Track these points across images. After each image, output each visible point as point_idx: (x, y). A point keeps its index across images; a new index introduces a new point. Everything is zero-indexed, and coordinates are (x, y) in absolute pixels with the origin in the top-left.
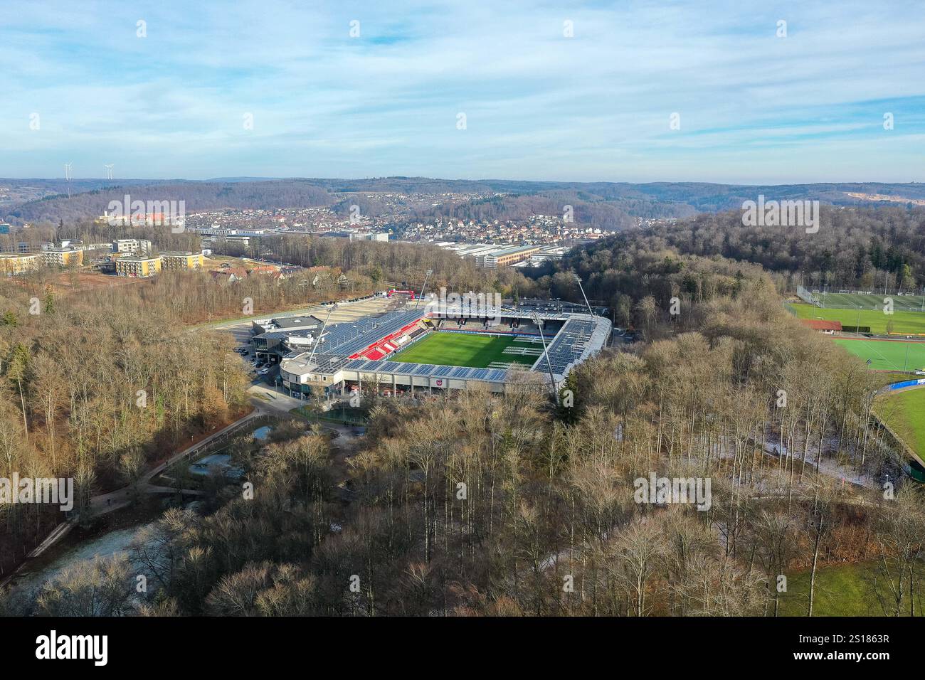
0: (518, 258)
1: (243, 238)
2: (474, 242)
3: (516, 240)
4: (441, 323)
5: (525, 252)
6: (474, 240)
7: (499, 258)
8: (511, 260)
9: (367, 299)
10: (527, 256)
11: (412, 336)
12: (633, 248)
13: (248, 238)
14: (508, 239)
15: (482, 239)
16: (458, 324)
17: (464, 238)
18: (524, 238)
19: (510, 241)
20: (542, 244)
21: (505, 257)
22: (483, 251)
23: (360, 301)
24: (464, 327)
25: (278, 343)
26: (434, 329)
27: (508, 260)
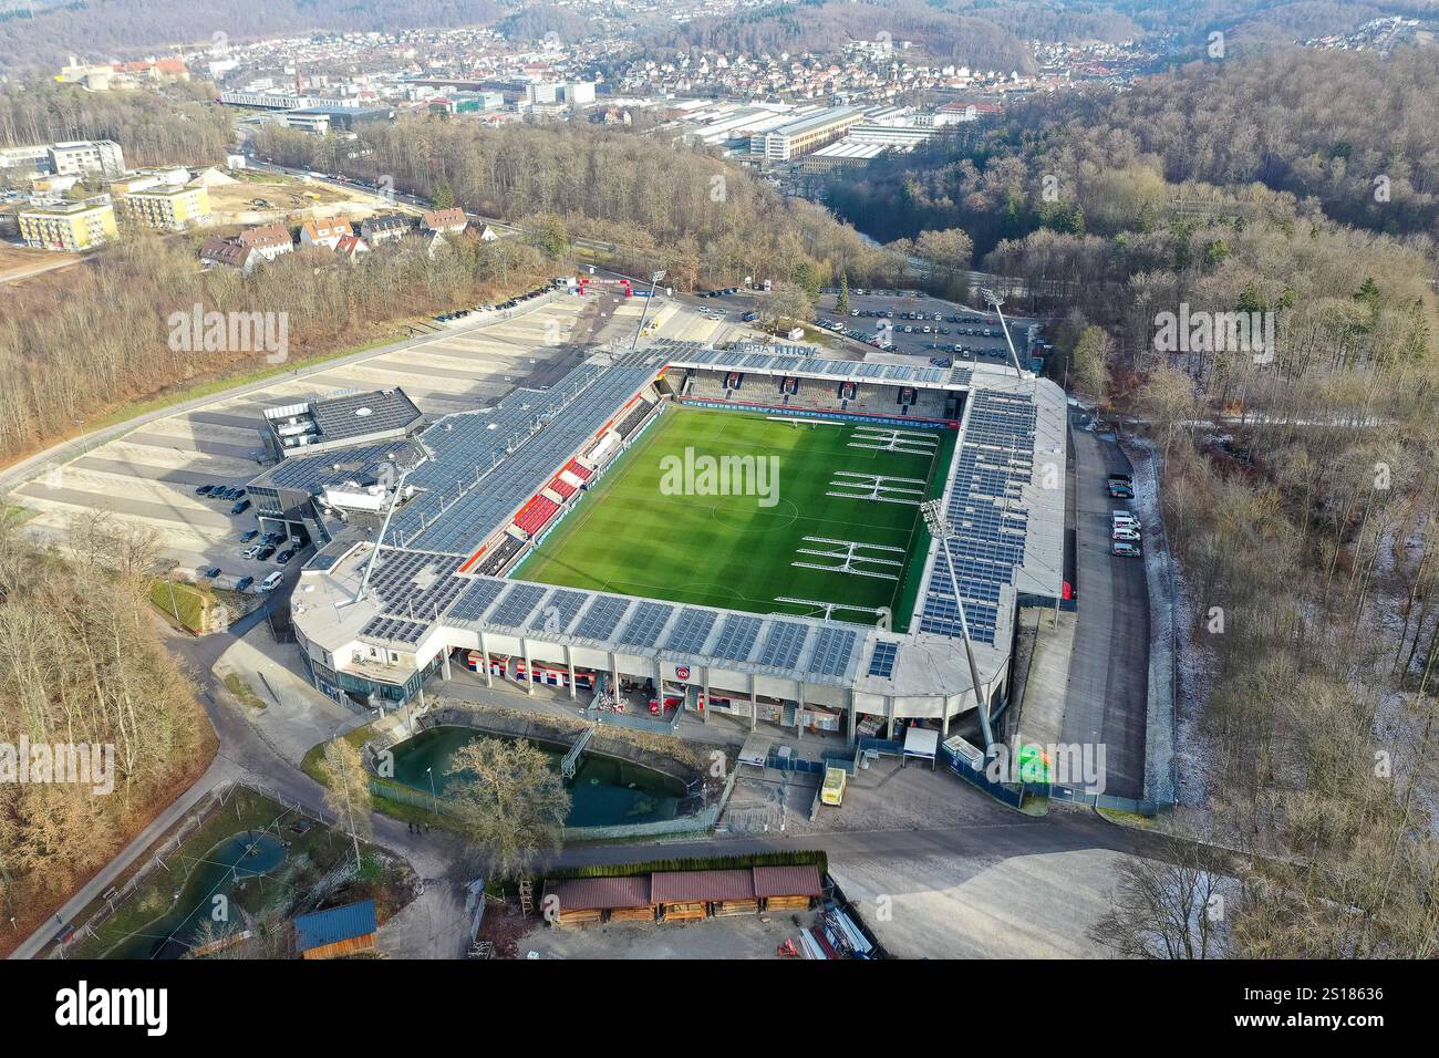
0: (827, 135)
1: (317, 118)
2: (746, 98)
3: (820, 92)
4: (687, 383)
5: (839, 123)
6: (745, 94)
7: (794, 138)
8: (814, 139)
9: (536, 300)
10: (842, 130)
11: (624, 431)
12: (1067, 154)
13: (327, 117)
14: (806, 91)
15: (760, 91)
16: (725, 386)
17: (729, 91)
18: (834, 89)
19: (810, 95)
20: (866, 101)
21: (804, 135)
22: (763, 119)
23: (521, 305)
24: (737, 396)
25: (304, 501)
26: (672, 398)
27: (810, 141)
